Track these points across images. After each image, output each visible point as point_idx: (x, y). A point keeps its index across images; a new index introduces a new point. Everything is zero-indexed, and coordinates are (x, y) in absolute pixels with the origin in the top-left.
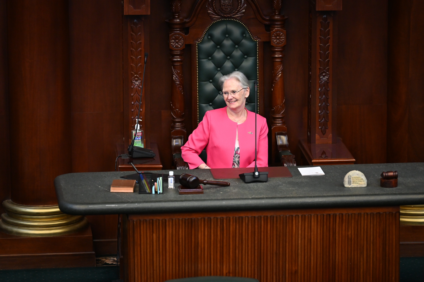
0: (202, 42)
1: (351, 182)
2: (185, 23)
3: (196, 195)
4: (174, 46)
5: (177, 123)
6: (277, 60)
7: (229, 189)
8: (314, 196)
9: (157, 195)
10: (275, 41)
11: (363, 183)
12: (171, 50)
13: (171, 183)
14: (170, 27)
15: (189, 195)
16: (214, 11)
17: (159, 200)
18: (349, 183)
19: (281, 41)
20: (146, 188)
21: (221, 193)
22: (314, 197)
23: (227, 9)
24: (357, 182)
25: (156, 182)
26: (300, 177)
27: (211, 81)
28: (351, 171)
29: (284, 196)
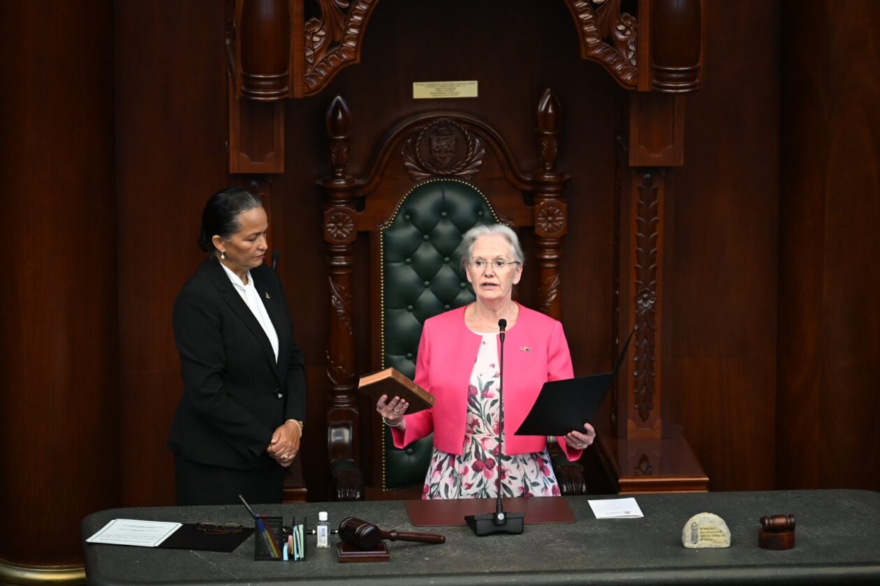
0: (392, 228)
1: (697, 537)
2: (358, 187)
3: (375, 563)
4: (335, 236)
5: (339, 395)
6: (548, 265)
7: (443, 549)
8: (620, 568)
9: (292, 563)
10: (543, 226)
11: (722, 538)
12: (328, 244)
13: (323, 536)
14: (326, 195)
15: (360, 564)
16: (418, 163)
17: (297, 575)
18: (692, 539)
19: (556, 226)
20: (270, 550)
21: (427, 559)
22: (620, 570)
23: (444, 158)
24: (710, 537)
25: (292, 534)
26: (592, 521)
27: (410, 307)
28: (698, 515)
29: (557, 569)
